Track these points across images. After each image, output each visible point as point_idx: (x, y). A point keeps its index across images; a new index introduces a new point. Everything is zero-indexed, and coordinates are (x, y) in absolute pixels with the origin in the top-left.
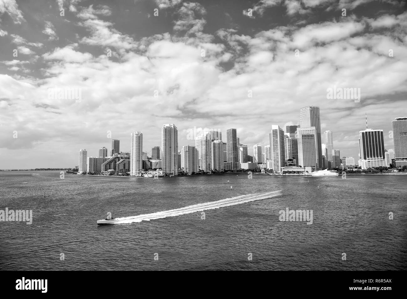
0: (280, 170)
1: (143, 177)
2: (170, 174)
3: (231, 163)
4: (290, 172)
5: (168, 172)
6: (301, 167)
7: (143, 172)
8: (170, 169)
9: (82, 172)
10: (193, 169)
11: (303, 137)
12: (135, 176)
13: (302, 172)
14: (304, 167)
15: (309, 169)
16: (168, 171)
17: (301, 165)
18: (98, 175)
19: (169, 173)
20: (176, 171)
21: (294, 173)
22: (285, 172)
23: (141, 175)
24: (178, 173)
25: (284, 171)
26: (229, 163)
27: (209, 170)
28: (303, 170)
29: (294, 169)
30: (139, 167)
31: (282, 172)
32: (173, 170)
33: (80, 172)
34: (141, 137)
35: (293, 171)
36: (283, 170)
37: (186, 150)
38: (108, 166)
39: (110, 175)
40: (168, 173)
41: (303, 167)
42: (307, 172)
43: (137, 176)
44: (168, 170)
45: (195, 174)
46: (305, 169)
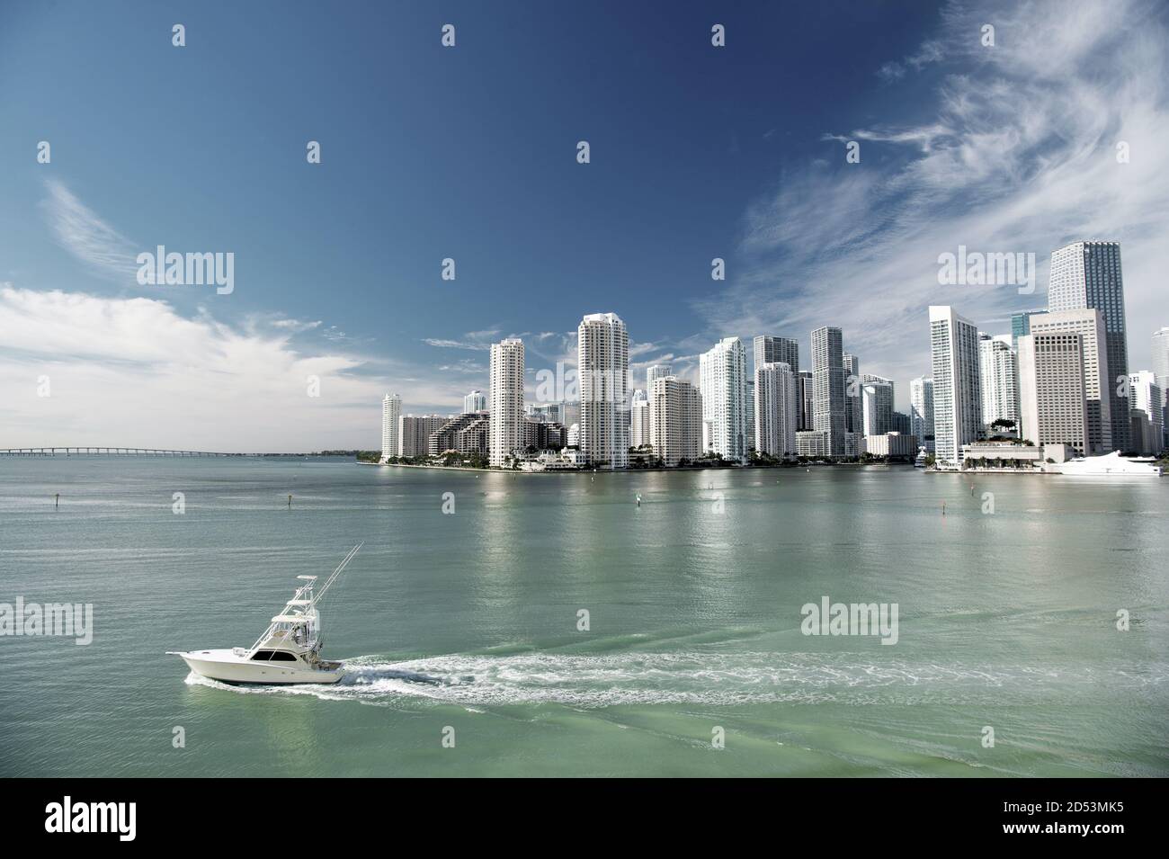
0: (956, 456)
1: (518, 469)
2: (603, 463)
3: (826, 433)
4: (990, 462)
5: (598, 458)
6: (1030, 444)
7: (519, 456)
8: (602, 448)
9: (389, 457)
10: (685, 450)
11: (1037, 343)
12: (499, 468)
13: (1031, 463)
14: (1042, 444)
15: (1056, 451)
16: (595, 455)
17: (1031, 440)
18: (421, 466)
19: (600, 459)
20: (623, 455)
21: (1004, 465)
22: (972, 463)
23: (515, 466)
24: (631, 460)
25: (969, 459)
26: (819, 436)
27: (740, 454)
28: (1036, 455)
29: (1006, 451)
30: (511, 442)
31: (964, 461)
32: (613, 450)
33: (386, 456)
34: (516, 355)
35: (998, 459)
36: (966, 455)
37: (658, 393)
38: (446, 439)
39: (445, 466)
40: (595, 459)
41: (1037, 444)
42: (1050, 461)
43: (505, 469)
44: (595, 451)
45: (691, 466)
46: (1041, 450)
